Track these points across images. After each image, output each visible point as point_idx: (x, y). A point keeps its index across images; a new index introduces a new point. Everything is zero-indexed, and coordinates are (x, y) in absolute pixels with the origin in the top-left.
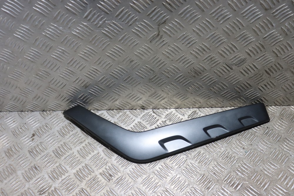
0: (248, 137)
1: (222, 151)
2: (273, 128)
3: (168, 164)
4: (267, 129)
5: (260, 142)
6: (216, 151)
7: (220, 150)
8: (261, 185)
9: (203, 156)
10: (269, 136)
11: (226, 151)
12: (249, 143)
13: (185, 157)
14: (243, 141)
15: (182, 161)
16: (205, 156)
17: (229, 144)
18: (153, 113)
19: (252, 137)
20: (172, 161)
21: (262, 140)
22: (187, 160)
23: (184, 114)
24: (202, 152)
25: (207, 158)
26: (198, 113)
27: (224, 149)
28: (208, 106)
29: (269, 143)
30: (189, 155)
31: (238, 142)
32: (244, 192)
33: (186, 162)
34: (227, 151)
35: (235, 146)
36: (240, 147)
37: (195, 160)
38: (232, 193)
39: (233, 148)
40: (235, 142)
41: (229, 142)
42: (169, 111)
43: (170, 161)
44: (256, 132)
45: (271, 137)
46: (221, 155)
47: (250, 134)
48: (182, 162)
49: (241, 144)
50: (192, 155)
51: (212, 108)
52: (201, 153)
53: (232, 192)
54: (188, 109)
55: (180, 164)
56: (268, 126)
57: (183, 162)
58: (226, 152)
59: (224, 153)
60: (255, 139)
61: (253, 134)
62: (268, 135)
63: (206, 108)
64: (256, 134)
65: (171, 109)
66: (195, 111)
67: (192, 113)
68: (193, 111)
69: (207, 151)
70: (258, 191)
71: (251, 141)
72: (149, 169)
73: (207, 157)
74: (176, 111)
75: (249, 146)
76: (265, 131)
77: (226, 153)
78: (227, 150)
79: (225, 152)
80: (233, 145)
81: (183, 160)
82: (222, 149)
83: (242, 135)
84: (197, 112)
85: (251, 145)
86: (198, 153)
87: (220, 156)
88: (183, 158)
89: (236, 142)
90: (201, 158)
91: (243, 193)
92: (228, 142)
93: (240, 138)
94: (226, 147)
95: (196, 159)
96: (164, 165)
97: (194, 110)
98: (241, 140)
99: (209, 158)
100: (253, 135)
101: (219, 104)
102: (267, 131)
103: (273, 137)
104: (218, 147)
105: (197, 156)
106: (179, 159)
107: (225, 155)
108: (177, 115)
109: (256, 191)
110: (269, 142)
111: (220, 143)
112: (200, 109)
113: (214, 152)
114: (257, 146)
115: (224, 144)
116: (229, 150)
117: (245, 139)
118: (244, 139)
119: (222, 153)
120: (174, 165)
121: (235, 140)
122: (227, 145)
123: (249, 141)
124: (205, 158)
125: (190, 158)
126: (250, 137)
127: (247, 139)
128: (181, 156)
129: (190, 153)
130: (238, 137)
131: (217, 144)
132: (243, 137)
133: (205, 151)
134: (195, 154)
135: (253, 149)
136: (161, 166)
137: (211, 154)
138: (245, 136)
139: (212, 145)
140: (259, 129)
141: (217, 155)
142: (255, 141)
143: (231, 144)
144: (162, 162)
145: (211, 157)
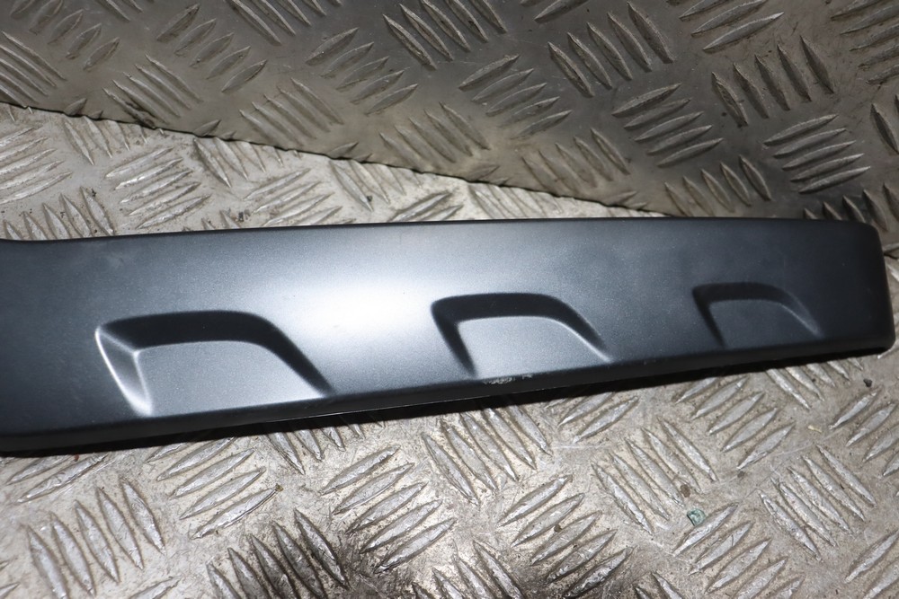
0: (730, 419)
1: (535, 481)
3: (147, 493)
4: (862, 395)
5: (803, 469)
6: (494, 470)
7: (521, 468)
9: (399, 486)
10: (865, 444)
11: (561, 487)
12: (729, 465)
13: (274, 466)
14: (693, 438)
15: (244, 494)
16: (410, 493)
17: (598, 439)
18: (192, 156)
19: (755, 426)
20: (178, 474)
21: (818, 458)
22: (279, 488)
23: (369, 199)
24: (400, 455)
25: (419, 508)
26: (460, 207)
27: (555, 469)
28: (533, 183)
29: (860, 490)
30: (307, 460)
31: (657, 439)
33: (270, 503)
34: (569, 486)
35: (634, 465)
36: (664, 475)
37: (337, 502)
39: (613, 471)
40: (637, 437)
41: (603, 429)
42: (291, 162)
43: (166, 476)
44: (790, 398)
45: (877, 449)
46: (522, 510)
47: (747, 404)
48: (243, 501)
49: (678, 455)
50: (329, 461)
51: (555, 195)
52: (391, 464)
54: (409, 173)
55: (224, 506)
56: (870, 378)
57: (250, 497)
58: (562, 496)
59: (547, 493)
60: (774, 439)
61: (770, 410)
62: (864, 430)
63: (519, 192)
64: (791, 411)
65: (305, 155)
66: (448, 195)
67: (421, 202)
68: (433, 190)
69: (437, 461)
71: (748, 453)
72: (8, 497)
73: (422, 499)
74: (334, 170)
75: (722, 483)
76: (850, 404)
77: (554, 502)
78: (570, 479)
79: (552, 489)
80: (625, 454)
81: (257, 486)
82: (542, 463)
83: (698, 399)
84: (455, 201)
85: (742, 474)
86: (368, 457)
87: (513, 509)
88: (260, 472)
89: (647, 440)
90: (382, 497)
92: (597, 426)
93: (677, 414)
94: (569, 457)
95: (345, 501)
96: (117, 490)
97: (441, 189)
98: (685, 429)
99: (433, 511)
100: (770, 416)
101: (602, 184)
102: (861, 404)
103: (889, 453)
104: (520, 449)
105: (355, 481)
106: (230, 476)
107: (549, 511)
108: (327, 197)
110: (859, 480)
111: (540, 420)
112: (482, 190)
113: (477, 476)
114: (774, 493)
115: (566, 432)
116: (584, 483)
117: (711, 427)
118: (703, 424)
119: (528, 497)
120: (184, 509)
121: (641, 423)
122: (581, 446)
123: (735, 447)
124: (402, 506)
125: (308, 486)
126: (744, 424)
127: (723, 429)
128: (247, 457)
129: (316, 450)
130: (668, 406)
131: (516, 423)
132: (700, 412)
133: (418, 457)
134: (346, 460)
135: (745, 510)
136: (93, 493)
137: (455, 485)
138: (715, 409)
139: (484, 422)
140: (814, 381)
141: (497, 501)
142: (769, 452)
143: (608, 444)
144: (113, 473)
145: (450, 507)
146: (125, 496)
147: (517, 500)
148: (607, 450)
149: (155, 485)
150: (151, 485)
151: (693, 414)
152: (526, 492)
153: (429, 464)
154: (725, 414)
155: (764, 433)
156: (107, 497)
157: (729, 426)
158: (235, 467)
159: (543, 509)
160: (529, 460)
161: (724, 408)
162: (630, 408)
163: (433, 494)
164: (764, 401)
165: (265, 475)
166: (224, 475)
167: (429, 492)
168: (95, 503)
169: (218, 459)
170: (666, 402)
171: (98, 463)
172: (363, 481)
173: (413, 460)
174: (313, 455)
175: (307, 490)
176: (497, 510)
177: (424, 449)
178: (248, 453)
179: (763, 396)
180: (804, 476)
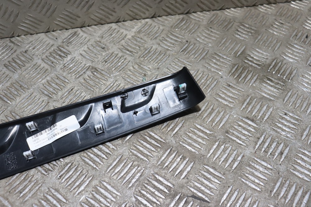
0: (153, 58)
1: (108, 84)
2: (195, 42)
4: (186, 44)
5: (173, 63)
6: (98, 84)
7: (104, 82)
8: (168, 128)
9: (77, 93)
10: (188, 54)
12: (155, 67)
13: (46, 99)
14: (145, 64)
15: (41, 106)
16: (79, 94)
17: (122, 71)
18: (10, 43)
19: (160, 57)
21: (177, 60)
22: (48, 103)
23: (57, 39)
24: (75, 88)
25: (82, 96)
26: (79, 34)
27: (112, 80)
28: (96, 23)
29: (188, 63)
30: (54, 95)
31: (136, 67)
32: (138, 143)
33: (47, 106)
34: (117, 82)
35: (131, 74)
36: (139, 73)
37: (63, 101)
38: (116, 148)
39: (127, 76)
40: (131, 68)
41: (122, 69)
42: (35, 36)
43: (21, 108)
44: (168, 50)
45: (191, 54)
46: (106, 90)
47: (157, 54)
49: (142, 69)
50: (59, 94)
51: (102, 24)
52: (74, 90)
53: (118, 145)
54: (65, 30)
55: (36, 110)
56: (187, 40)
58: (115, 84)
59: (111, 85)
60: (165, 59)
61: (163, 53)
62: (187, 51)
63: (93, 26)
64: (168, 52)
65: (38, 34)
66: (75, 33)
67: (69, 36)
68: (72, 32)
69: (84, 86)
70: (161, 138)
71: (159, 64)
73: (82, 95)
74: (46, 35)
75: (153, 71)
76: (183, 47)
77: (113, 86)
78: (116, 81)
80: (129, 72)
81: (43, 104)
82: (109, 80)
84: (78, 33)
85: (158, 68)
86: (68, 90)
87: (104, 90)
88: (43, 101)
89: (134, 68)
90: (73, 97)
91: (135, 145)
93: (140, 61)
94: (116, 76)
95: (64, 100)
96: (10, 115)
97: (74, 31)
98: (143, 63)
99: (85, 96)
100: (163, 55)
102: (186, 46)
103: (194, 54)
104: (103, 78)
105: (66, 96)
107: (113, 88)
108: (46, 41)
109: (159, 139)
110: (187, 61)
111: (107, 71)
112: (84, 29)
113: (94, 86)
114: (167, 70)
115: (114, 72)
116: (120, 81)
117: (149, 61)
118: (147, 61)
119: (107, 87)
120: (27, 113)
121: (132, 65)
122: (118, 74)
123: (156, 63)
124: (78, 97)
125: (55, 100)
126: (157, 58)
127: (152, 60)
128: (40, 99)
129: (55, 92)
130: (138, 60)
131: (101, 73)
132: (146, 58)
133: (80, 87)
134: (63, 92)
135: (160, 75)
136: (5, 117)
137: (89, 90)
138: (149, 57)
139: (94, 75)
140: (173, 45)
141: (100, 90)
142: (164, 62)
143: (124, 72)
144: (8, 111)
145: (89, 94)
146: (12, 115)
147: (105, 88)
148: (124, 73)
149: (19, 111)
150: (18, 111)
151: (144, 60)
152: (107, 86)
153: (83, 87)
154: (152, 57)
155: (162, 59)
156: (8, 116)
157: (153, 59)
158: (37, 101)
159: (111, 88)
160: (106, 80)
161: (152, 56)
162: (128, 63)
163: (85, 93)
164: (161, 52)
165: (45, 101)
166: (35, 104)
167: (84, 93)
168: (6, 119)
169: (33, 101)
170: (137, 59)
171: (4, 111)
172: (68, 95)
173: (79, 88)
174: (55, 94)
175: (55, 101)
176: (100, 91)
177: (81, 85)
178: (39, 98)
179: (161, 51)
180: (174, 64)
